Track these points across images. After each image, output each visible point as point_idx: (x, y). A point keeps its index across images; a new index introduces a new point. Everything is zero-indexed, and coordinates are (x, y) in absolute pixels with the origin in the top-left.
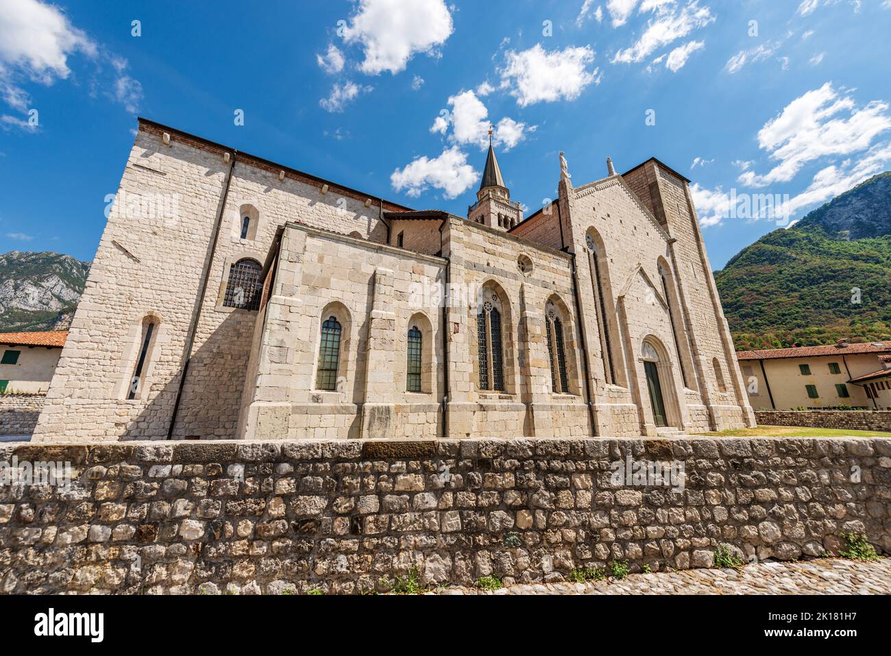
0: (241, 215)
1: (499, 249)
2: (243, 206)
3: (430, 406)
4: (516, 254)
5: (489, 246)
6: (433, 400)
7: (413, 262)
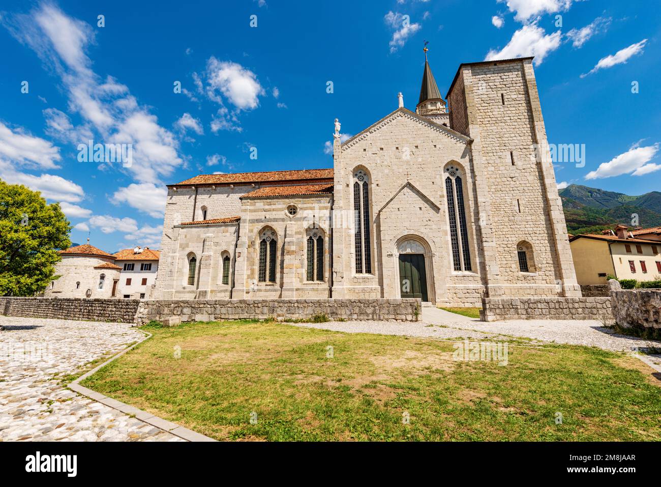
0: (202, 210)
1: (273, 207)
2: (202, 207)
3: (226, 290)
4: (285, 206)
5: (267, 207)
6: (229, 287)
7: (223, 228)
